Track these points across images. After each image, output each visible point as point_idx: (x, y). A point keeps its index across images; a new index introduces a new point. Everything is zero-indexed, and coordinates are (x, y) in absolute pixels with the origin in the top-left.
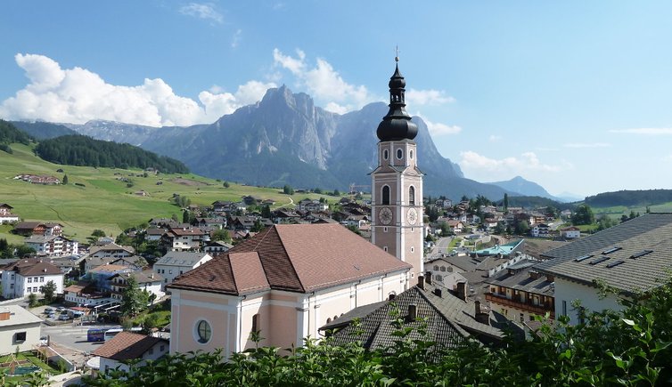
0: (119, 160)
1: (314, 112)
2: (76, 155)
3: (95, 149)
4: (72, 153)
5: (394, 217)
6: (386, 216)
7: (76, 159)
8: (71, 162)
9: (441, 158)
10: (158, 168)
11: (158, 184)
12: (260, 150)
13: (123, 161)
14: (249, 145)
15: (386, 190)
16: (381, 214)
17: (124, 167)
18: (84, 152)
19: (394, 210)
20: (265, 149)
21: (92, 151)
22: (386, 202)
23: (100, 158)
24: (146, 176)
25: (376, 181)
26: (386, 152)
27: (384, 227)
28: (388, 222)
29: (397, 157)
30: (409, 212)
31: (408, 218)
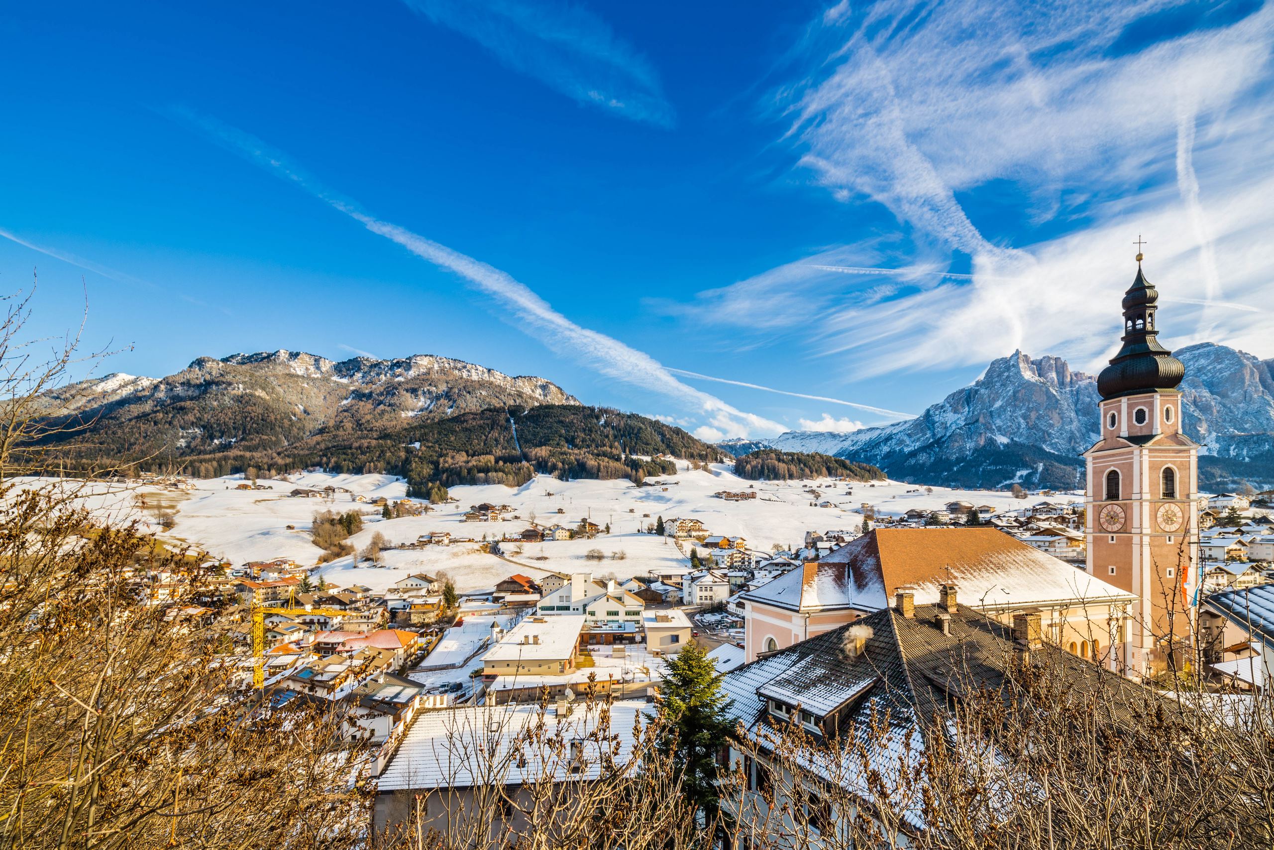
1: (1068, 381)
2: (766, 470)
5: (1128, 519)
6: (1112, 518)
7: (766, 473)
11: (846, 494)
15: (1113, 477)
16: (1103, 515)
19: (1127, 509)
20: (990, 440)
22: (1113, 495)
24: (834, 485)
25: (1094, 464)
26: (1113, 417)
27: (1110, 535)
28: (1116, 527)
29: (1134, 422)
30: (1162, 510)
31: (1160, 520)
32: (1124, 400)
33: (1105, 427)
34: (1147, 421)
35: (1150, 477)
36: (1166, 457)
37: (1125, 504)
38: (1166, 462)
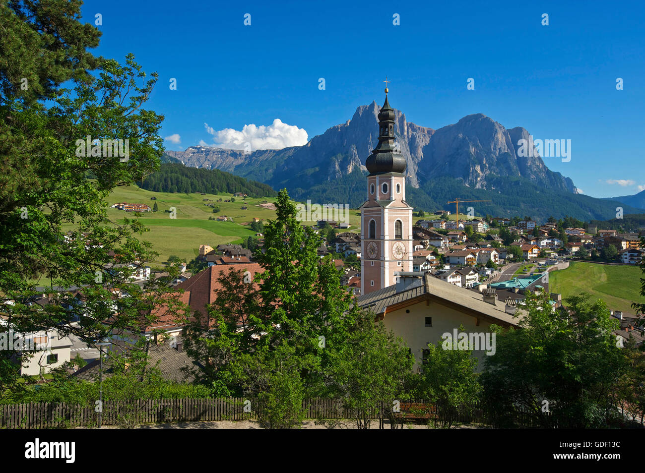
0: (209, 186)
1: (406, 128)
2: (169, 183)
3: (187, 176)
4: (166, 180)
6: (373, 250)
7: (170, 186)
8: (165, 189)
9: (548, 172)
10: (246, 193)
11: (243, 209)
12: (350, 171)
13: (213, 187)
14: (340, 165)
15: (373, 223)
16: (368, 247)
17: (214, 193)
18: (177, 179)
19: (378, 244)
20: (356, 168)
21: (184, 178)
22: (373, 236)
23: (192, 184)
24: (233, 200)
25: (365, 215)
26: (373, 187)
27: (372, 261)
28: (374, 256)
29: (382, 192)
30: (395, 246)
31: (394, 252)
32: (377, 177)
33: (369, 193)
34: (388, 191)
35: (389, 226)
36: (397, 214)
37: (378, 242)
38: (397, 217)
